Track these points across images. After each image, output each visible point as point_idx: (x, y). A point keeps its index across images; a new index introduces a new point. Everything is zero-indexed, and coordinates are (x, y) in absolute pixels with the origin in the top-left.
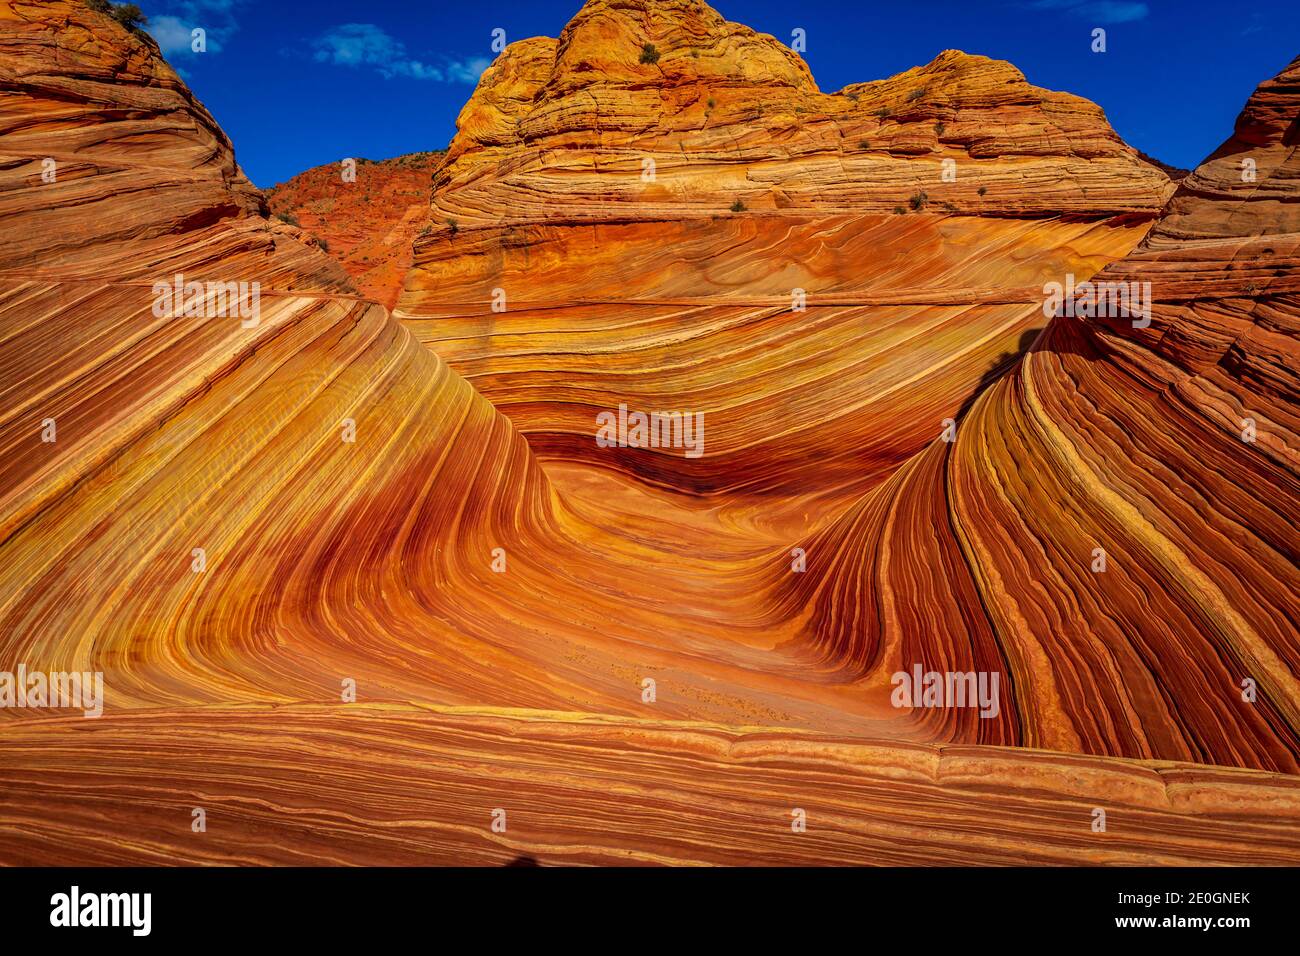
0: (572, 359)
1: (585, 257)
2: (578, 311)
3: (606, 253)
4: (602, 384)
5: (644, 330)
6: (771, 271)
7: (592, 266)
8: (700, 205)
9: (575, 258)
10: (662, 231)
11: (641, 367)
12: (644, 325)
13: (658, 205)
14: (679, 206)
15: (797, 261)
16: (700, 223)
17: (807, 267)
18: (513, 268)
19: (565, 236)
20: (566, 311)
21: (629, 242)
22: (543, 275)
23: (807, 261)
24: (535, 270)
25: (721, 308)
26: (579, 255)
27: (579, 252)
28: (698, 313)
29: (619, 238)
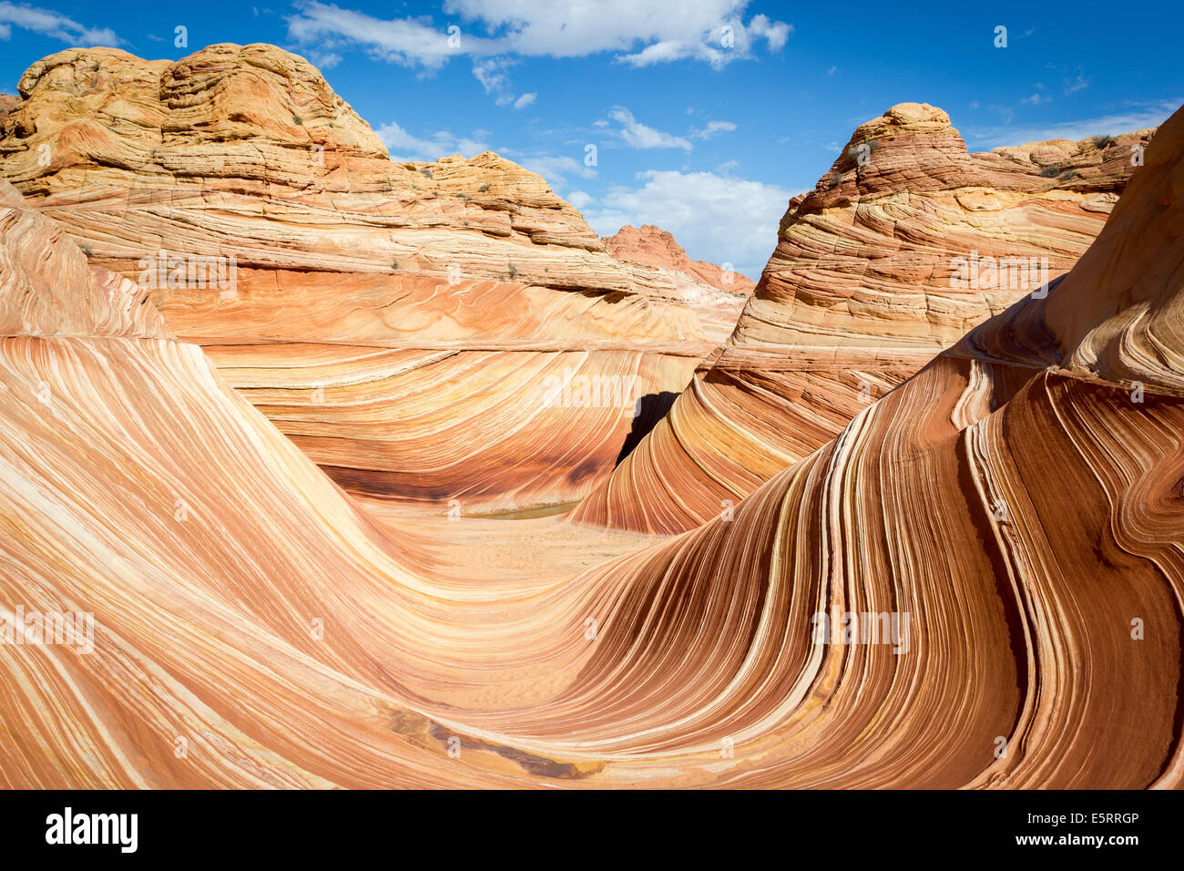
0: (274, 394)
1: (270, 299)
2: (274, 348)
3: (291, 296)
4: (312, 416)
5: (347, 368)
6: (432, 321)
7: (279, 307)
8: (364, 261)
9: (258, 298)
10: (339, 281)
11: (354, 400)
12: (345, 363)
13: (331, 257)
14: (348, 259)
15: (447, 314)
16: (369, 276)
17: (454, 319)
18: (178, 302)
19: (247, 277)
20: (259, 348)
21: (310, 288)
22: (220, 311)
23: (454, 314)
24: (209, 306)
25: (407, 350)
26: (263, 296)
27: (262, 292)
28: (391, 355)
29: (300, 283)
